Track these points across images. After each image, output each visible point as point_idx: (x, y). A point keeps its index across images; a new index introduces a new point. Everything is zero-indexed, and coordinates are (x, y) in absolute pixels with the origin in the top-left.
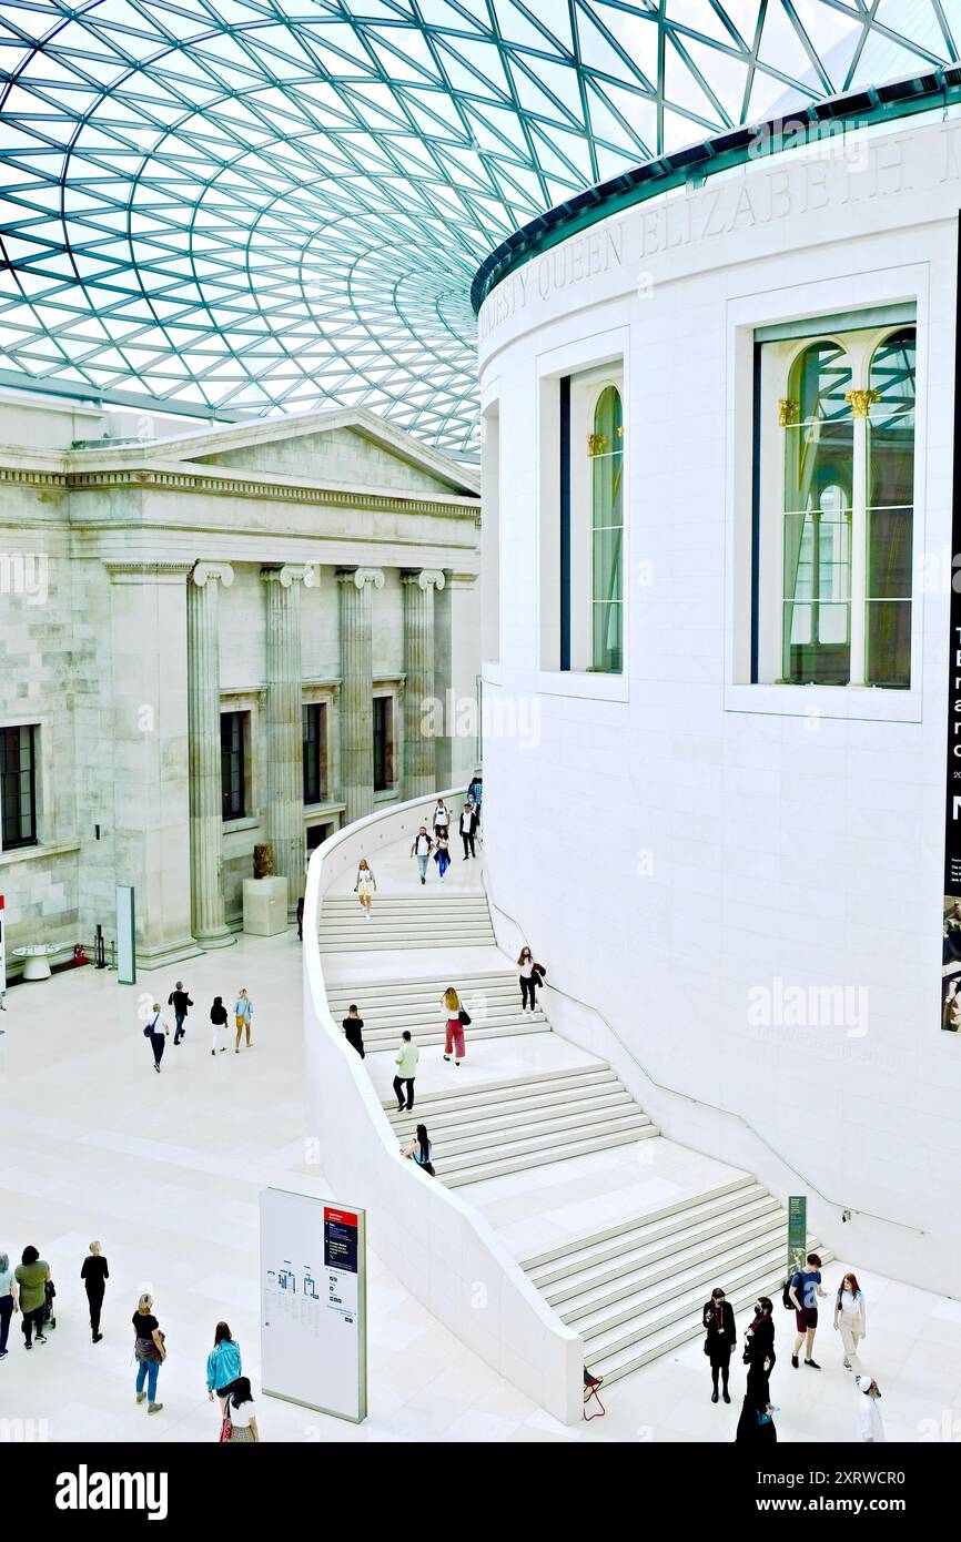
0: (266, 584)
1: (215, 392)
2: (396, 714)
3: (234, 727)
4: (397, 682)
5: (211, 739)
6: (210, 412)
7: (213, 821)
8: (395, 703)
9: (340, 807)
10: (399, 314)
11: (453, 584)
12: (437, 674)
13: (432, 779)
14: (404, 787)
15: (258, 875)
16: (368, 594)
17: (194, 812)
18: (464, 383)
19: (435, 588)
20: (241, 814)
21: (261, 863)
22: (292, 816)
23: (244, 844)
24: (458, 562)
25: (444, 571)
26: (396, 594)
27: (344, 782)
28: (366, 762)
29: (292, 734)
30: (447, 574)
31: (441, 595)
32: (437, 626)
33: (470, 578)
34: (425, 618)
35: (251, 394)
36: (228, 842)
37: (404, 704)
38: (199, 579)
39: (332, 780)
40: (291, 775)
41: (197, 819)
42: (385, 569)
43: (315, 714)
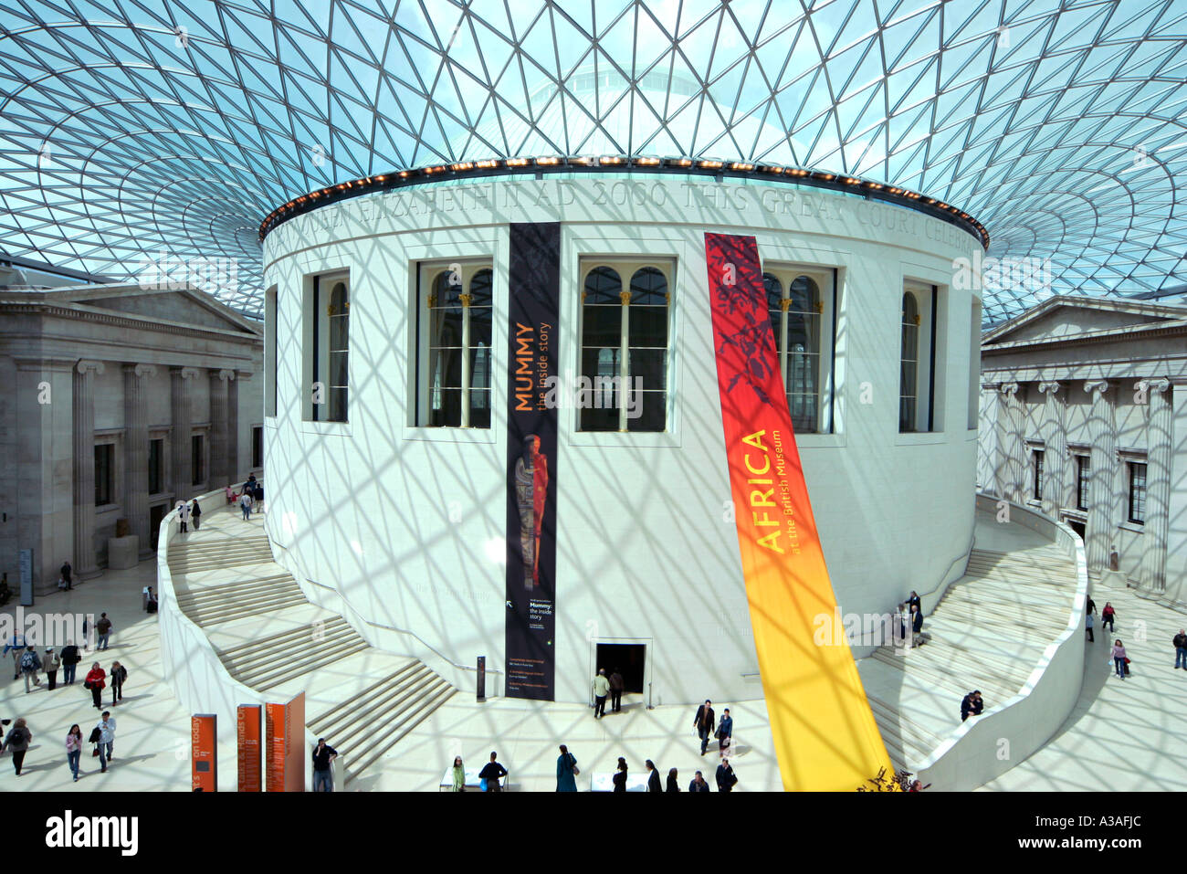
0: (126, 375)
1: (92, 266)
2: (206, 444)
3: (104, 454)
4: (207, 428)
5: (89, 460)
6: (87, 277)
7: (89, 507)
8: (204, 439)
9: (172, 495)
10: (212, 236)
11: (239, 377)
12: (229, 424)
13: (226, 478)
14: (209, 482)
15: (119, 535)
16: (189, 382)
17: (76, 502)
18: (247, 275)
19: (229, 379)
20: (107, 502)
21: (121, 528)
22: (143, 501)
23: (109, 515)
24: (242, 366)
25: (234, 371)
26: (206, 382)
27: (174, 480)
28: (188, 469)
29: (142, 456)
30: (236, 372)
31: (233, 384)
32: (229, 399)
33: (248, 375)
34: (223, 394)
35: (118, 269)
36: (98, 517)
37: (211, 439)
38: (81, 370)
39: (167, 481)
40: (142, 479)
41: (77, 507)
42: (200, 369)
43: (156, 446)
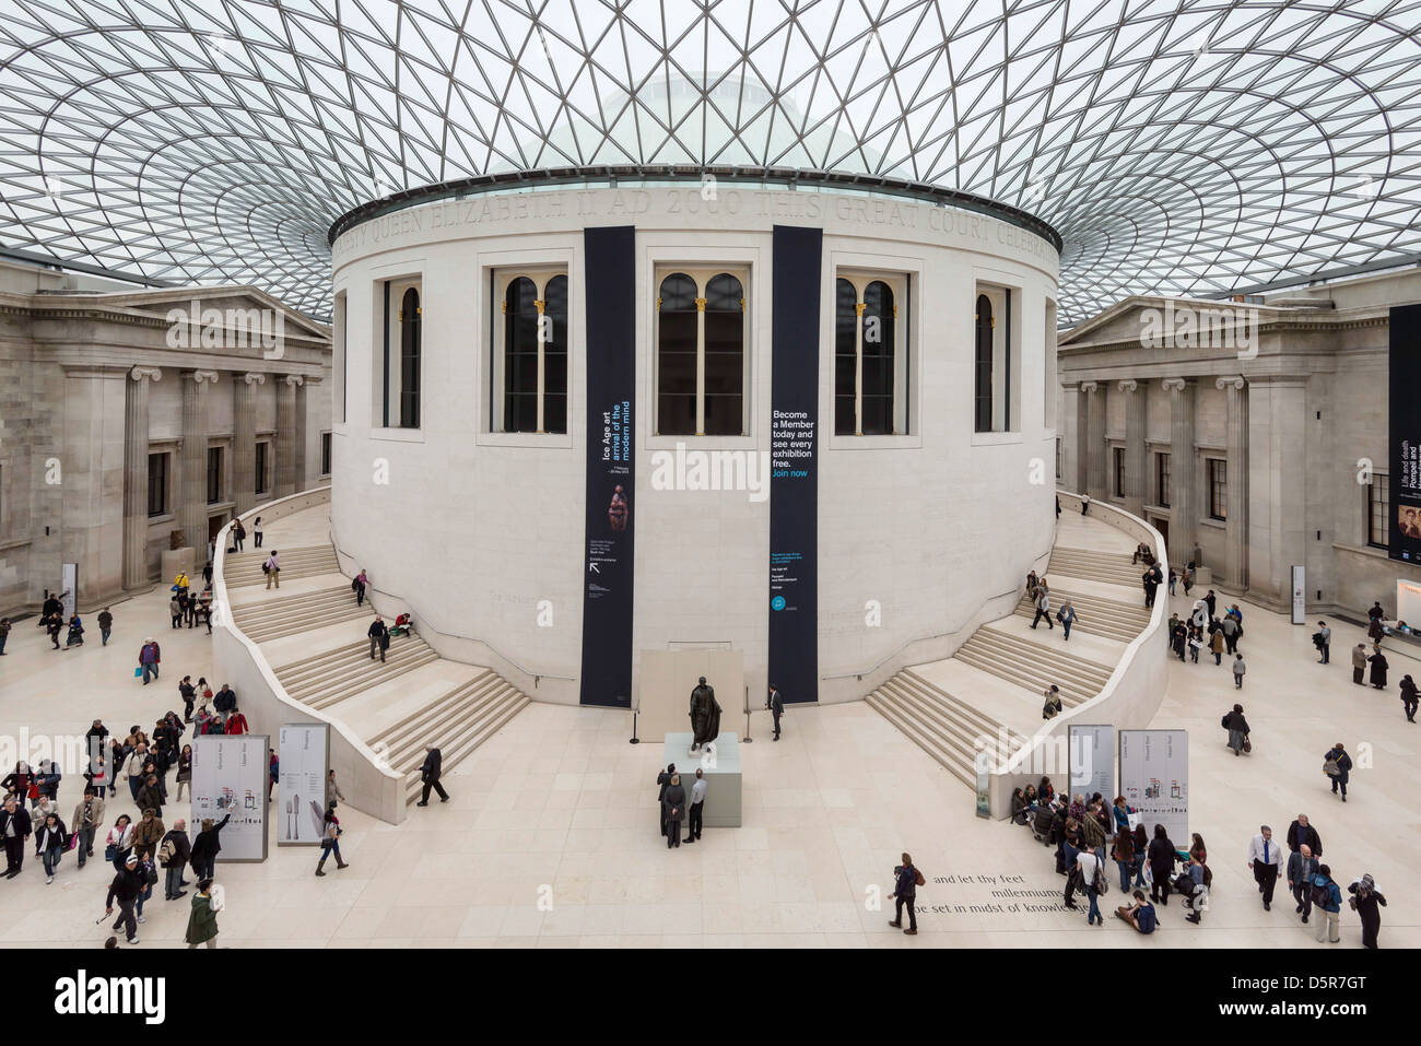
0: (184, 381)
1: (150, 270)
2: (270, 451)
3: (158, 463)
4: (272, 434)
5: (141, 470)
6: (146, 281)
7: (141, 520)
8: (269, 446)
9: (232, 505)
10: (280, 239)
11: (308, 383)
12: (297, 430)
13: (293, 487)
14: (274, 492)
15: (174, 547)
16: (253, 387)
17: (126, 513)
19: (297, 385)
20: (162, 512)
21: (176, 541)
22: (200, 511)
23: (164, 529)
24: (312, 371)
25: (303, 376)
26: (270, 387)
27: (235, 490)
28: (251, 478)
29: (199, 465)
30: (305, 377)
31: (300, 389)
32: (297, 405)
33: (318, 380)
34: (291, 400)
35: (177, 272)
36: (145, 529)
37: (275, 446)
38: (136, 375)
39: (227, 489)
40: (199, 488)
41: (128, 519)
42: (265, 374)
43: (215, 455)
